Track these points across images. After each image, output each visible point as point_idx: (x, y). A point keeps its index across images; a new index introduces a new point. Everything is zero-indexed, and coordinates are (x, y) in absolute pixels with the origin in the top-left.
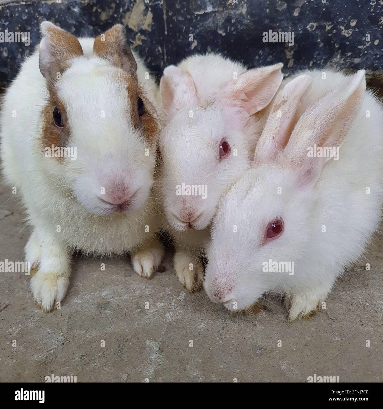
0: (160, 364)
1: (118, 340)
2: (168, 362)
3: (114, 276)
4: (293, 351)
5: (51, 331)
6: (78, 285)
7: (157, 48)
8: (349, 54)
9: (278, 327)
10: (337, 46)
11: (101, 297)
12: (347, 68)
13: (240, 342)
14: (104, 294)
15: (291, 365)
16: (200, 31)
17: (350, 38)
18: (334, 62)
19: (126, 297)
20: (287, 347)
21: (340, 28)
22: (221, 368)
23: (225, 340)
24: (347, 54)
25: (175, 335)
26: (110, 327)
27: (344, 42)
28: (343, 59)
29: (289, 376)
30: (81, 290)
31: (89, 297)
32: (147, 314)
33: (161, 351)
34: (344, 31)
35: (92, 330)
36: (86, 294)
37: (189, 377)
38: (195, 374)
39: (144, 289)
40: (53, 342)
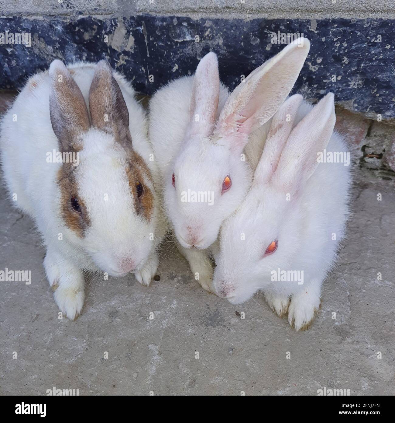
0: (160, 364)
1: (128, 345)
2: (166, 362)
3: (119, 286)
4: (255, 350)
5: (76, 338)
6: (91, 295)
7: (141, 68)
8: (315, 86)
9: (246, 331)
10: (305, 79)
11: (111, 306)
12: (313, 97)
13: (218, 344)
14: (113, 303)
15: (254, 362)
16: (181, 57)
17: (316, 73)
18: (302, 91)
19: (131, 306)
20: (251, 347)
21: (308, 64)
22: (204, 366)
23: (207, 342)
24: (314, 86)
25: (170, 339)
26: (121, 334)
27: (311, 75)
28: (310, 90)
29: (252, 371)
30: (94, 300)
31: (101, 306)
32: (148, 322)
33: (160, 353)
34: (311, 67)
35: (107, 337)
36: (99, 304)
37: (181, 374)
38: (185, 371)
39: (144, 298)
40: (79, 348)
